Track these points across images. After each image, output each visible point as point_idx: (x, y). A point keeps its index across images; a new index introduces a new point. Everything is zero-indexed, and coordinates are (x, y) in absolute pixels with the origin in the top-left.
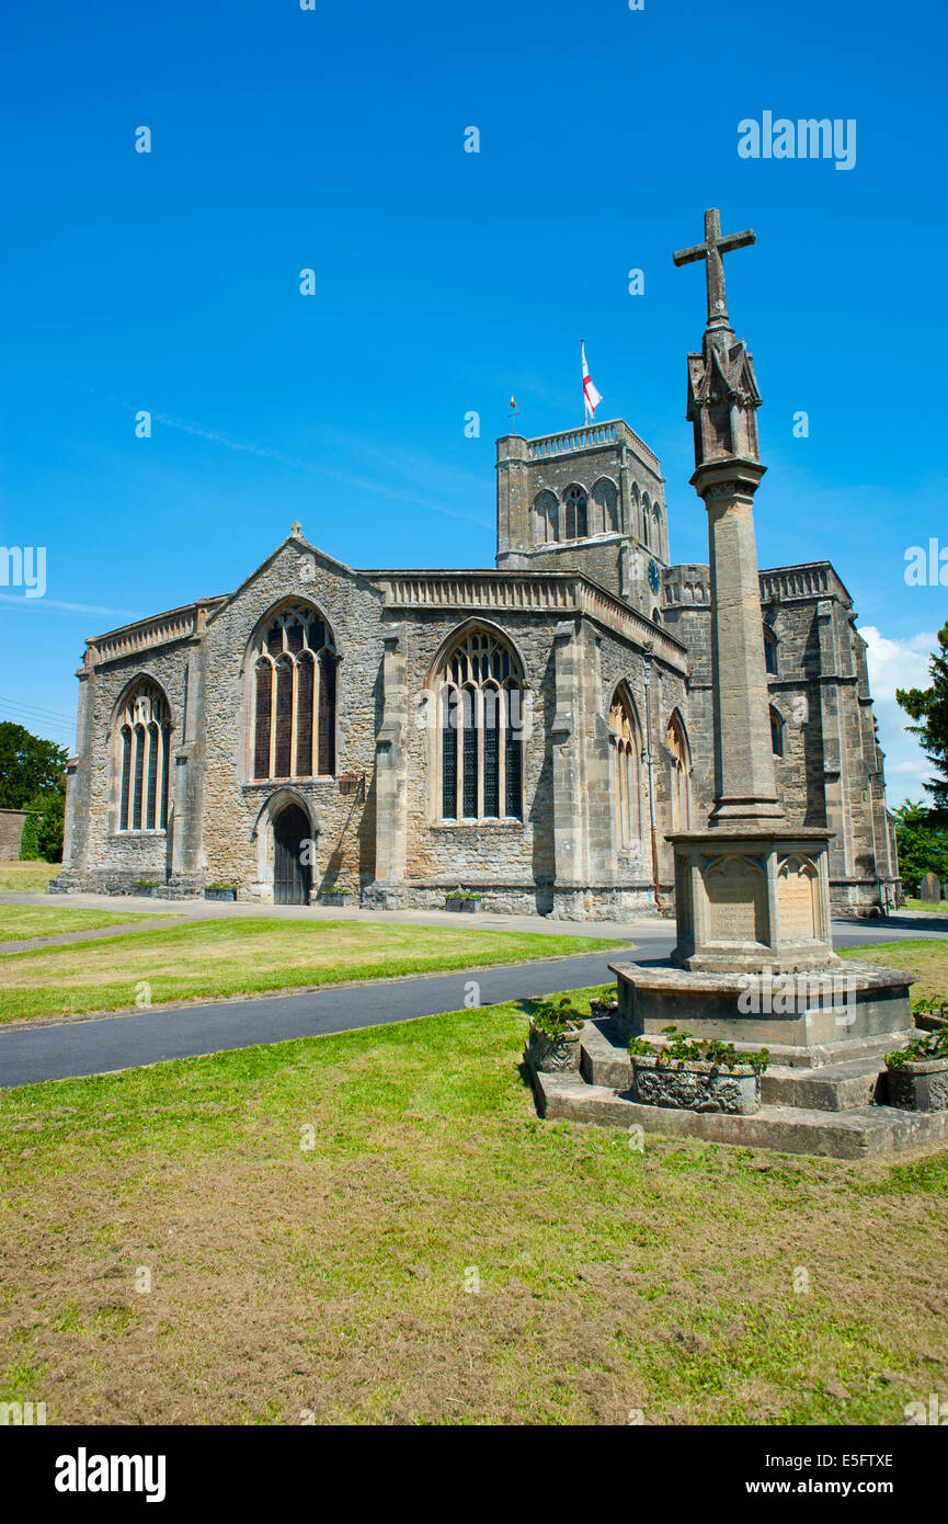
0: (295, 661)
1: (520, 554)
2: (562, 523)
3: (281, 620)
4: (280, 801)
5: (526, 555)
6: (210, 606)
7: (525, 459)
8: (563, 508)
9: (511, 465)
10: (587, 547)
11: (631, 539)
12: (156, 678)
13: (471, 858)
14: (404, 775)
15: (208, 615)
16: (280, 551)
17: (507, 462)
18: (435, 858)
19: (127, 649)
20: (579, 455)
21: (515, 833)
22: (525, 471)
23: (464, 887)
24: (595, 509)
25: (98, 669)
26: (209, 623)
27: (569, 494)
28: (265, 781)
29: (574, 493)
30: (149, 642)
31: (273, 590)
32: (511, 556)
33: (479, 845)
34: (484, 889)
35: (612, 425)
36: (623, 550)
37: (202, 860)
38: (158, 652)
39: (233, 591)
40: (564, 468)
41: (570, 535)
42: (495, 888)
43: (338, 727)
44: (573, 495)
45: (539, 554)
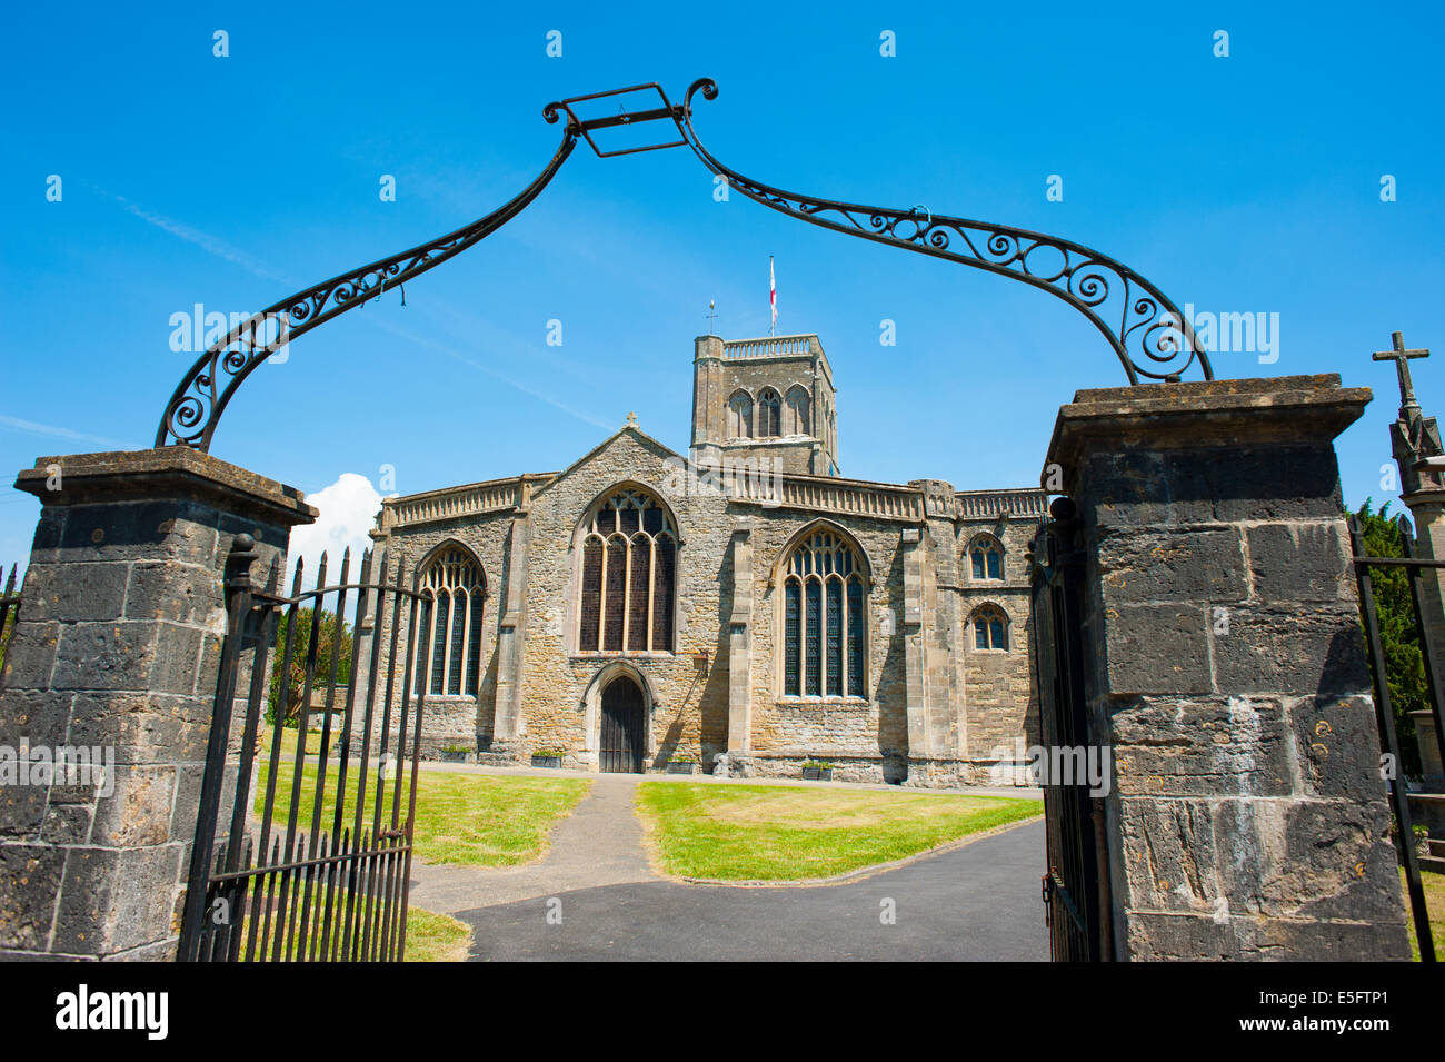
0: (629, 542)
1: (716, 446)
2: (756, 421)
3: (614, 502)
4: (612, 673)
5: (721, 448)
6: (535, 481)
7: (721, 358)
8: (757, 407)
9: (711, 363)
10: (780, 446)
11: (822, 443)
12: (469, 545)
13: (817, 732)
14: (751, 654)
15: (533, 490)
16: (616, 438)
17: (708, 360)
18: (781, 731)
19: (434, 514)
20: (775, 361)
21: (861, 710)
22: (722, 369)
23: (812, 758)
24: (787, 412)
25: (395, 531)
26: (533, 497)
27: (763, 396)
28: (594, 654)
29: (769, 394)
30: (458, 510)
31: (608, 474)
32: (708, 447)
33: (825, 720)
34: (832, 759)
35: (807, 338)
36: (814, 453)
37: (521, 728)
38: (471, 520)
39: (563, 470)
40: (759, 371)
41: (763, 433)
42: (843, 759)
43: (679, 607)
44: (766, 397)
45: (733, 448)
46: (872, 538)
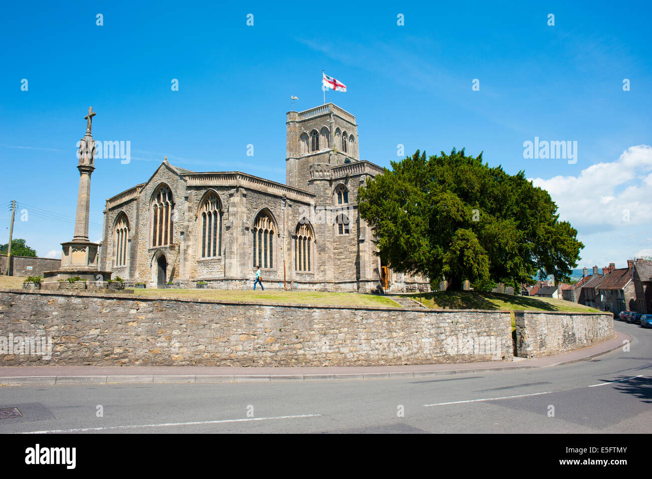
1: (294, 158)
2: (310, 145)
3: (160, 191)
4: (158, 253)
5: (297, 159)
6: (140, 187)
7: (297, 120)
8: (310, 139)
9: (291, 123)
10: (318, 154)
11: (333, 151)
12: (126, 212)
13: (207, 271)
14: (190, 243)
15: (140, 189)
16: (160, 167)
17: (289, 122)
18: (198, 271)
19: (118, 202)
20: (316, 118)
21: (219, 262)
22: (297, 125)
23: (205, 280)
24: (322, 139)
25: (110, 210)
26: (140, 193)
27: (313, 133)
28: (155, 247)
29: (314, 133)
30: (124, 200)
31: (158, 180)
32: (290, 159)
33: (210, 266)
34: (210, 281)
35: (328, 106)
36: (331, 155)
37: (137, 275)
38: (127, 203)
39: (147, 181)
40: (311, 123)
41: (313, 150)
42: (213, 280)
43: (174, 228)
44: (314, 134)
45: (301, 158)
46: (223, 194)
